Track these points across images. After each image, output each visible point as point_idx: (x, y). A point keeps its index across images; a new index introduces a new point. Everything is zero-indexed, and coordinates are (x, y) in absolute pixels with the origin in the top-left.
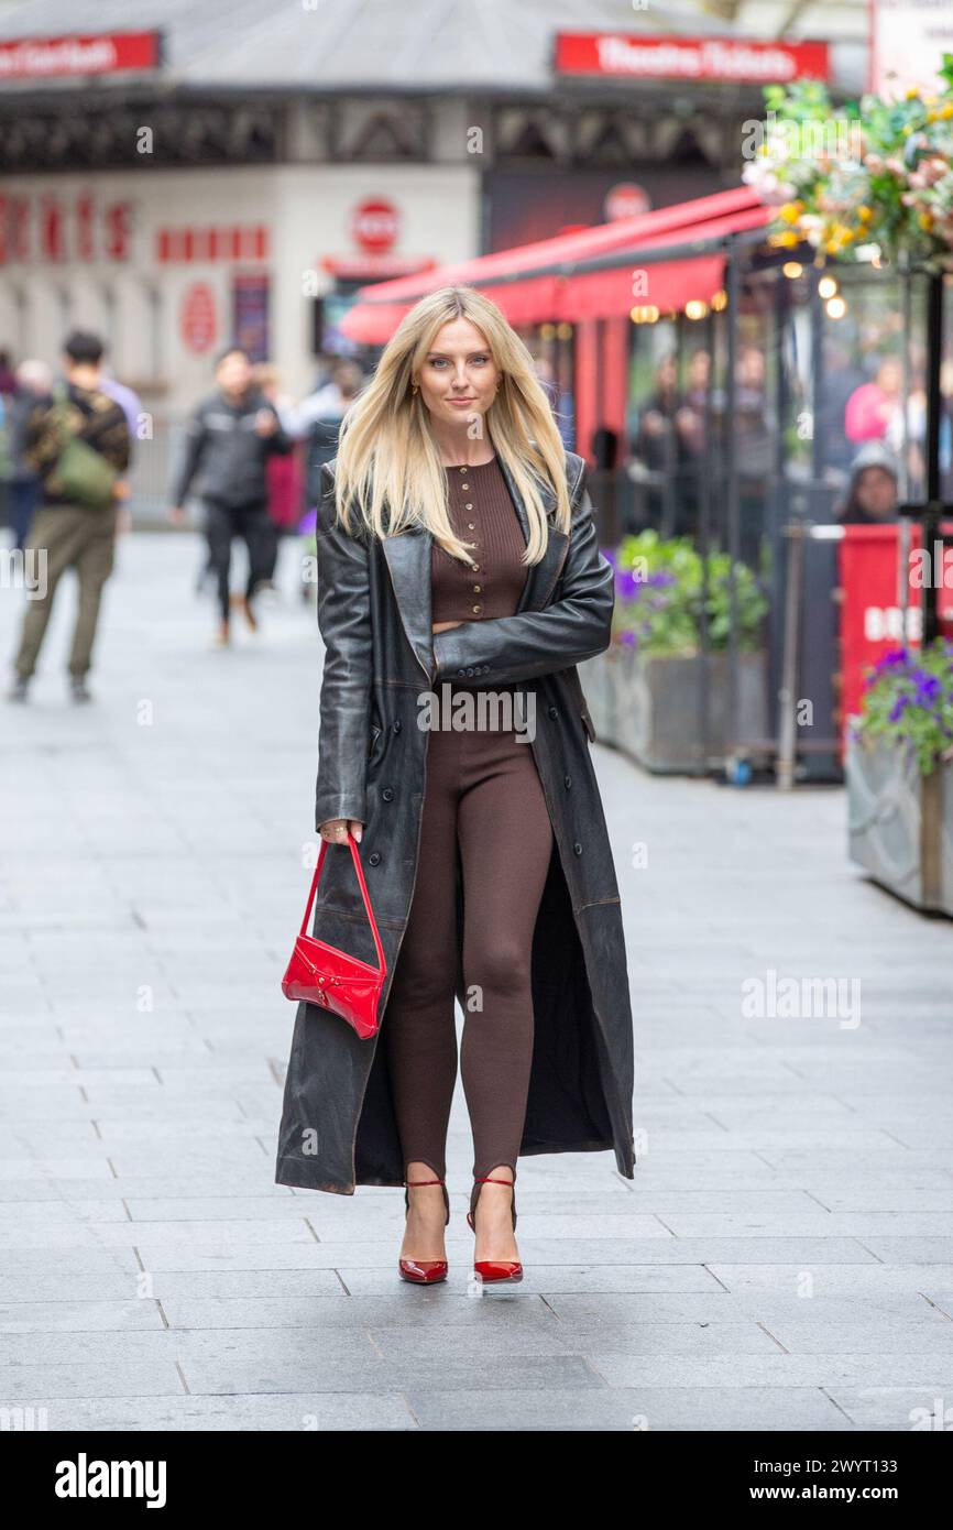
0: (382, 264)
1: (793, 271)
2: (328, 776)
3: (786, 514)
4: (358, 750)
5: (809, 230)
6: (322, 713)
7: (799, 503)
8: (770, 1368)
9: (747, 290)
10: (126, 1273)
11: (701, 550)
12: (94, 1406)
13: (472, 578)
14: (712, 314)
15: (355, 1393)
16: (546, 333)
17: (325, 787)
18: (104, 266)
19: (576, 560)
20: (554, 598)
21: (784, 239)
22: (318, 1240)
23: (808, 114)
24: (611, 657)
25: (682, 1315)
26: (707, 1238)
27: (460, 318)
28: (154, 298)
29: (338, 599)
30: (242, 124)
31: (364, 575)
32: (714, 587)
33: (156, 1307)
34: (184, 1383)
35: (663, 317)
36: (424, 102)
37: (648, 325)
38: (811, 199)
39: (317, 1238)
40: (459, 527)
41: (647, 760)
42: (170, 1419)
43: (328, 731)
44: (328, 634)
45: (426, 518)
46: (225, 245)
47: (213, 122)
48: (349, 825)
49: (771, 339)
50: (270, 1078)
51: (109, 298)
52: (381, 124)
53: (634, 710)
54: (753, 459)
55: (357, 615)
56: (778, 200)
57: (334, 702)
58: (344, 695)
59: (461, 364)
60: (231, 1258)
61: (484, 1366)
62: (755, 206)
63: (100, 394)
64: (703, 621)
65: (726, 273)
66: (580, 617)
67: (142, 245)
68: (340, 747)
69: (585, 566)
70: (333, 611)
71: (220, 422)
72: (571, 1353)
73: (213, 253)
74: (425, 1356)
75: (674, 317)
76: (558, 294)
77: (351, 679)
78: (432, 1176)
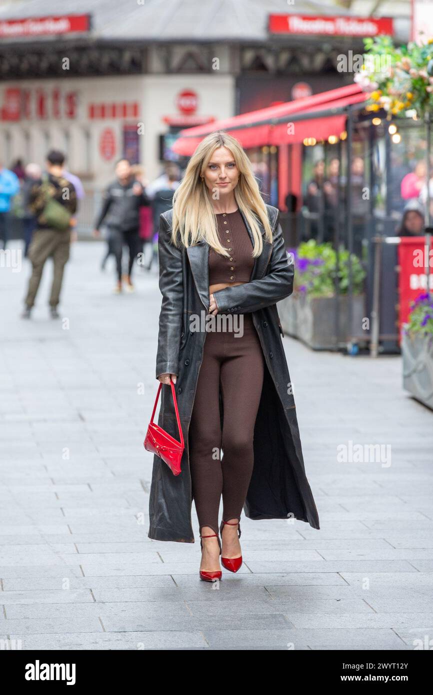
0: (191, 120)
1: (377, 122)
2: (162, 354)
3: (374, 232)
4: (176, 342)
5: (384, 103)
6: (160, 326)
7: (380, 227)
8: (369, 620)
9: (356, 130)
10: (76, 577)
11: (335, 248)
12: (62, 637)
13: (229, 264)
14: (340, 141)
15: (181, 631)
16: (265, 150)
17: (161, 359)
18: (65, 120)
19: (276, 255)
20: (267, 272)
21: (373, 108)
22: (163, 562)
23: (384, 51)
24: (295, 297)
25: (329, 595)
26: (340, 561)
27: (222, 147)
28: (88, 135)
29: (168, 274)
30: (127, 56)
31: (180, 264)
32: (342, 265)
33: (90, 592)
34: (103, 627)
35: (317, 143)
36: (209, 46)
37: (311, 147)
38: (385, 89)
39: (162, 561)
40: (223, 242)
41: (311, 344)
42: (96, 643)
43: (163, 333)
44: (163, 290)
45: (207, 237)
46: (119, 111)
47: (114, 55)
48: (171, 376)
49: (367, 153)
50: (141, 489)
51: (67, 135)
52: (190, 56)
53: (305, 321)
54: (359, 208)
55: (177, 281)
56: (370, 90)
57: (166, 320)
58: (171, 317)
59: (223, 167)
60: (124, 570)
61: (239, 619)
62: (360, 93)
63: (63, 179)
64: (337, 281)
65: (347, 123)
66: (279, 281)
67: (82, 111)
68: (168, 341)
69: (280, 258)
70: (166, 280)
71: (118, 193)
72: (278, 613)
73: (114, 115)
74: (211, 614)
75: (323, 143)
76: (270, 132)
77: (174, 310)
78: (213, 533)
